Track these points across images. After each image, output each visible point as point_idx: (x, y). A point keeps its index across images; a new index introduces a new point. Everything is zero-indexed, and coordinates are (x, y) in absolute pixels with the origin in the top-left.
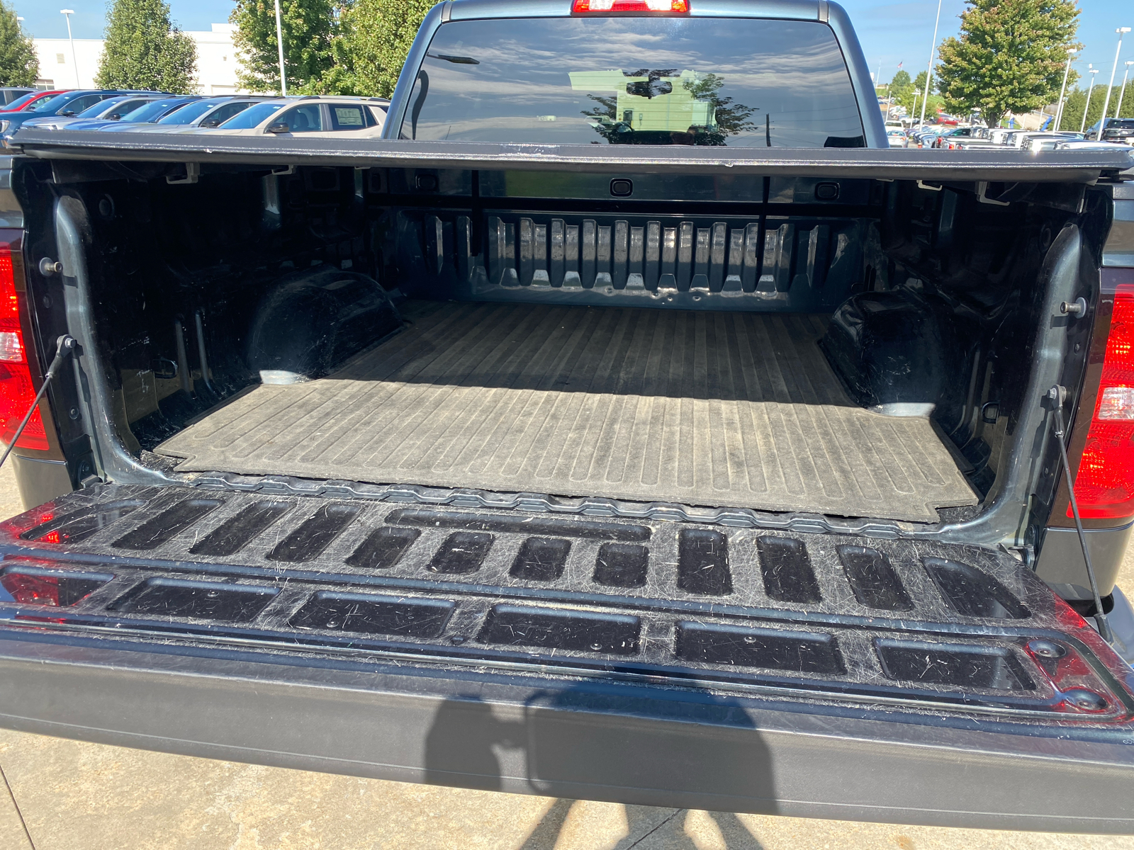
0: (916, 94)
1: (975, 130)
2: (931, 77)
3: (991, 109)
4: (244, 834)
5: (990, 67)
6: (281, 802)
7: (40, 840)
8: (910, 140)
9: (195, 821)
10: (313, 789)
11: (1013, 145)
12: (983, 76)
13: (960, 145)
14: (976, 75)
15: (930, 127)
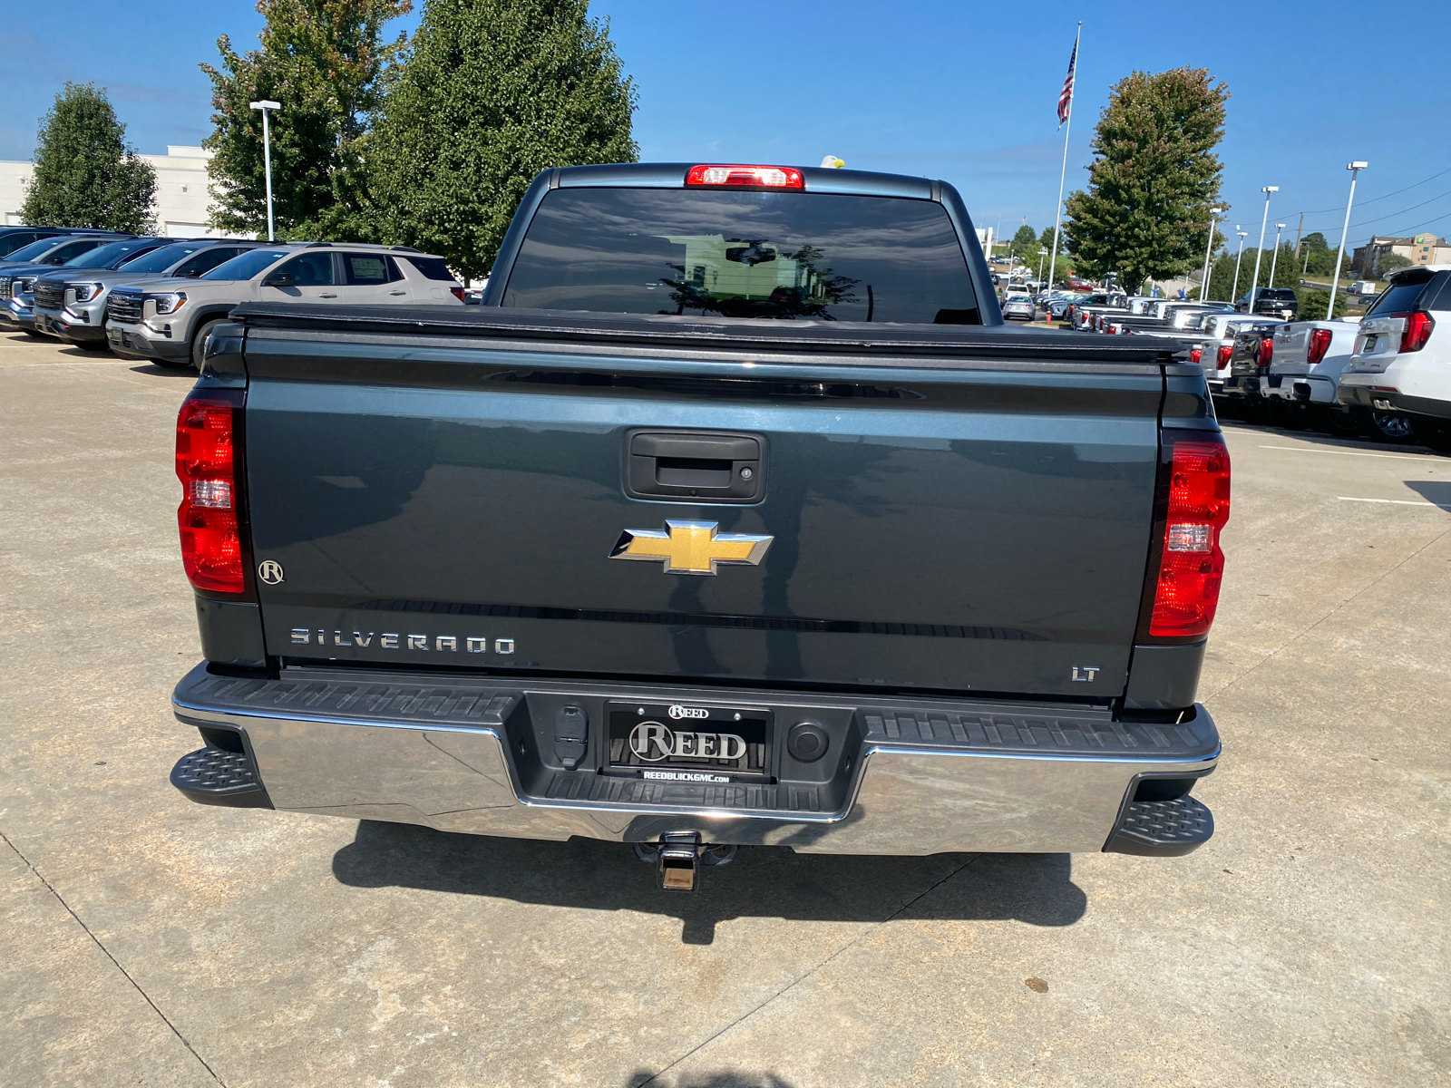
0: (1043, 253)
1: (1112, 297)
2: (1060, 234)
3: (1129, 273)
4: (383, 998)
5: (1125, 226)
6: (417, 971)
7: (170, 1013)
8: (1037, 308)
9: (331, 990)
10: (448, 960)
11: (1155, 316)
12: (1118, 236)
13: (1095, 314)
14: (1110, 234)
15: (1061, 292)
